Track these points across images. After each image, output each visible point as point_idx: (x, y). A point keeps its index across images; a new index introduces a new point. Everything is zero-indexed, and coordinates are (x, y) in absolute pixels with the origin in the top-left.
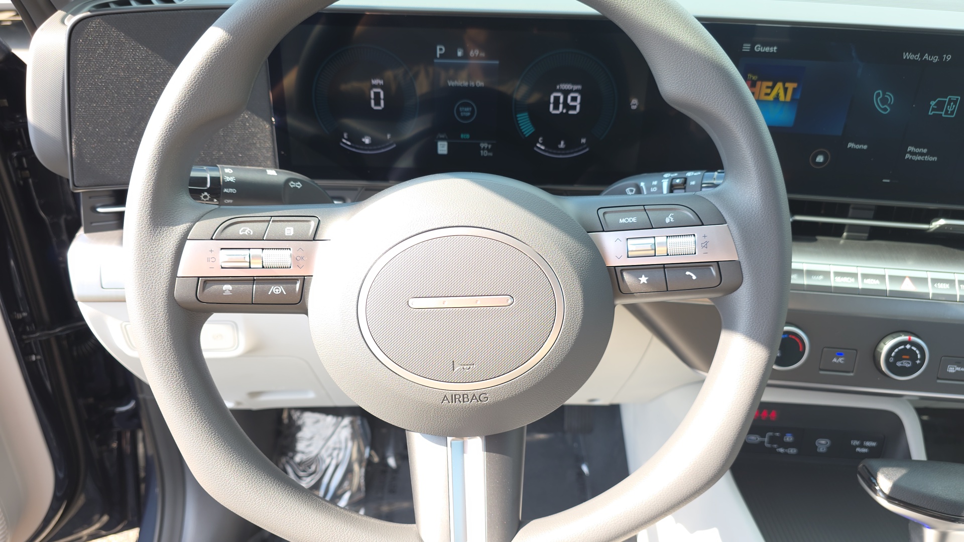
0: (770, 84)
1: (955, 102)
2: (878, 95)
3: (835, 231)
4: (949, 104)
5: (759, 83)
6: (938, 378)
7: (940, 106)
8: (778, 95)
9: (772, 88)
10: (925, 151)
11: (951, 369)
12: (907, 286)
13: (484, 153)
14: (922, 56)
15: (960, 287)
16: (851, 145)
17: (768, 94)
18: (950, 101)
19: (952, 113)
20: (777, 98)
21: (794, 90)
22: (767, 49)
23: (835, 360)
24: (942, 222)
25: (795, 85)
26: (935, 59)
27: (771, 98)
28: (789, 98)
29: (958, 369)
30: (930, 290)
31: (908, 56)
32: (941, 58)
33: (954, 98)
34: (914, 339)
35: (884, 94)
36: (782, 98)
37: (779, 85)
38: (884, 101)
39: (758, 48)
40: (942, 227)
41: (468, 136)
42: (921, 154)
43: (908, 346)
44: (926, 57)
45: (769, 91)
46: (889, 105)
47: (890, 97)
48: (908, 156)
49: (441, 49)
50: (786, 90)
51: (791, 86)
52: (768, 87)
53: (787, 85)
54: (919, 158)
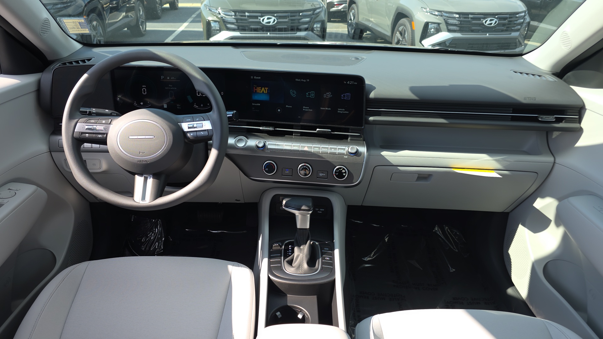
0: (261, 88)
1: (313, 94)
2: (291, 91)
3: (291, 133)
4: (312, 94)
5: (257, 88)
6: (317, 178)
7: (309, 94)
8: (263, 91)
9: (261, 89)
10: (308, 108)
11: (321, 175)
12: (306, 149)
13: (178, 108)
14: (301, 80)
15: (321, 149)
16: (287, 106)
17: (260, 91)
18: (312, 93)
19: (313, 96)
20: (263, 92)
21: (267, 89)
22: (258, 78)
23: (286, 172)
24: (318, 129)
25: (268, 88)
26: (305, 81)
27: (261, 92)
28: (266, 92)
29: (323, 174)
30: (312, 150)
31: (297, 80)
32: (306, 80)
33: (313, 92)
34: (306, 164)
35: (293, 91)
36: (265, 92)
37: (263, 88)
38: (293, 93)
39: (255, 77)
40: (318, 131)
41: (173, 102)
42: (307, 109)
43: (305, 167)
44: (302, 80)
45: (260, 90)
46: (295, 94)
47: (295, 91)
48: (304, 109)
49: (162, 77)
50: (265, 90)
51: (266, 89)
52: (260, 89)
53: (265, 88)
54: (307, 110)
